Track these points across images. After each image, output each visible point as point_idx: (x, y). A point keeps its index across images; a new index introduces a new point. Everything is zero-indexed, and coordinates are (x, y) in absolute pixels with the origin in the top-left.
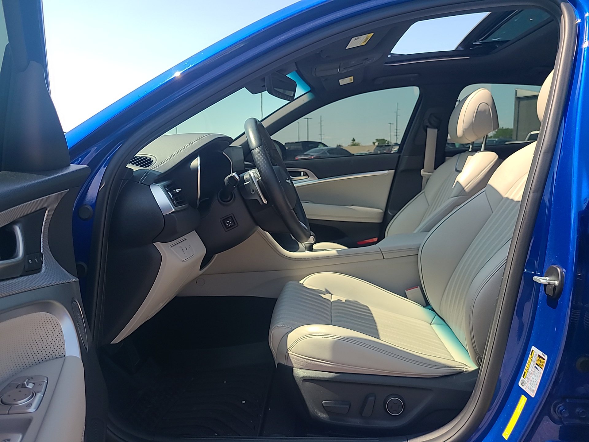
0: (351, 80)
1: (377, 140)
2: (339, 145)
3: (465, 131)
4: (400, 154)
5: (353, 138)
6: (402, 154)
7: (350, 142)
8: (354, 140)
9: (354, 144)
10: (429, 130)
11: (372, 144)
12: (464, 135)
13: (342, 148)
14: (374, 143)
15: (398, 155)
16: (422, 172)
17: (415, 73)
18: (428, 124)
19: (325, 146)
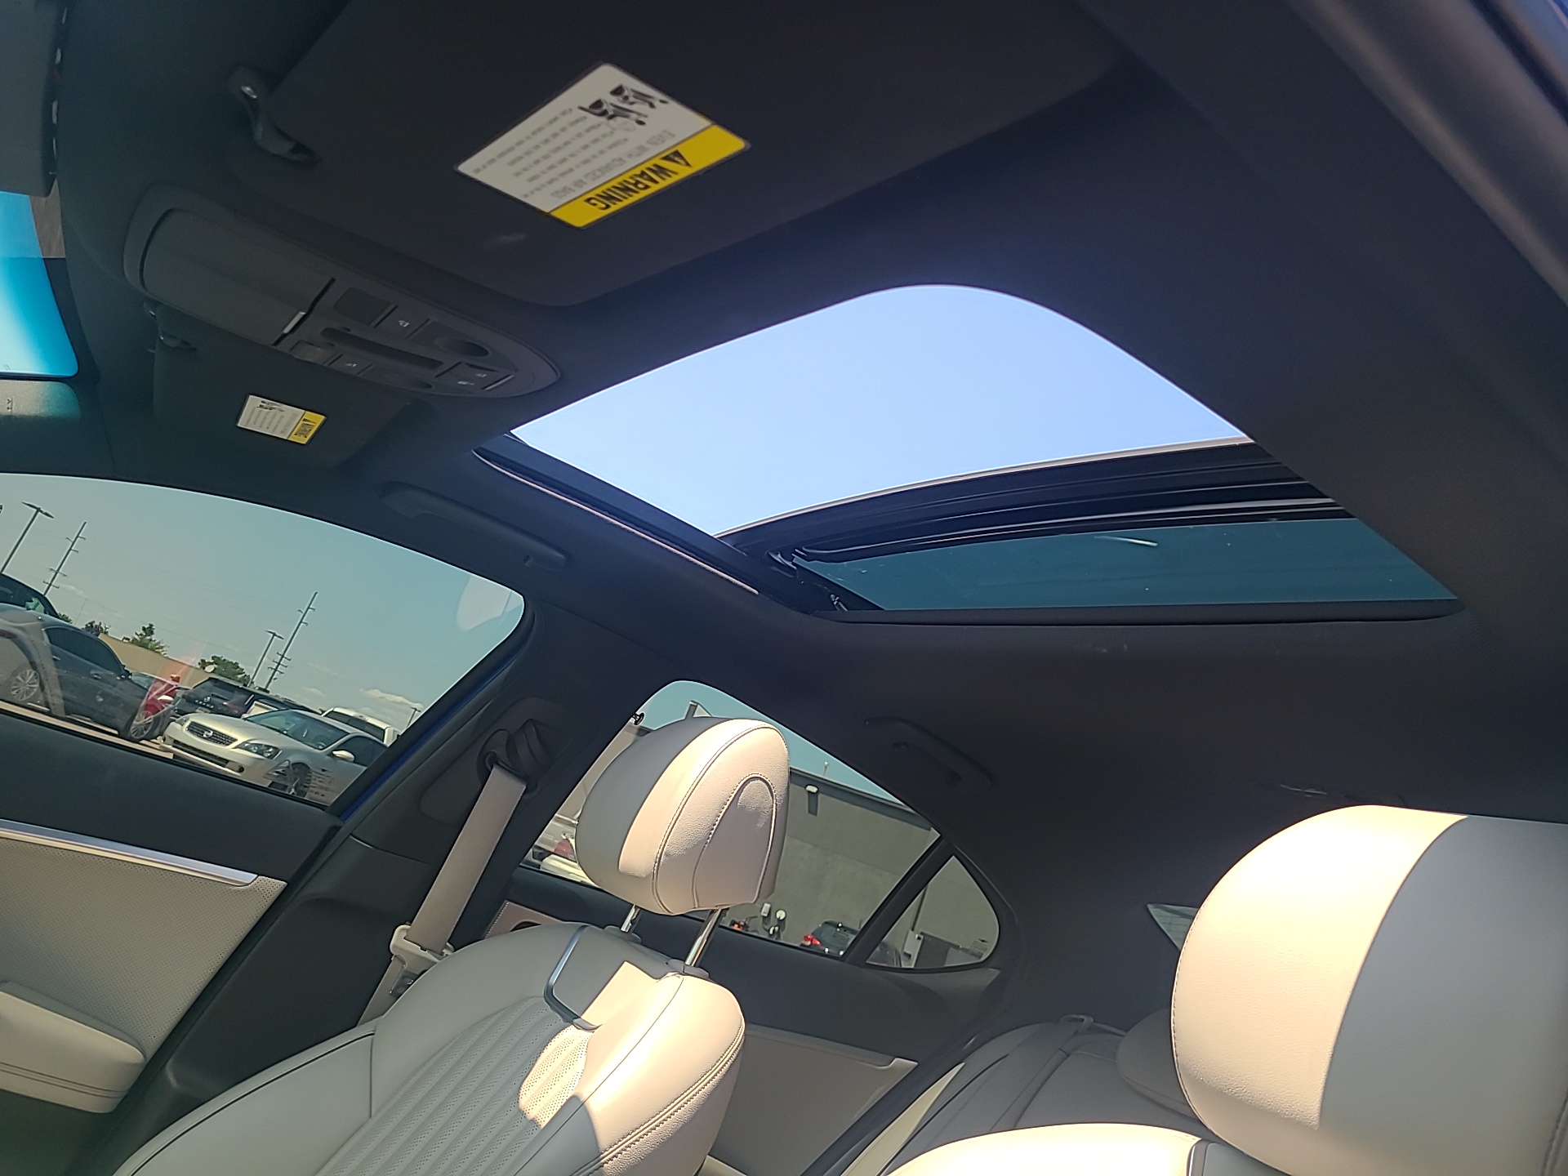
0: (302, 432)
1: (216, 660)
2: (97, 623)
3: (665, 863)
4: (338, 822)
5: (151, 626)
6: (347, 825)
7: (134, 632)
8: (149, 631)
9: (145, 640)
10: (496, 773)
11: (195, 662)
12: (654, 876)
13: (101, 637)
14: (204, 664)
15: (329, 821)
16: (400, 939)
17: (559, 550)
18: (501, 752)
19: (49, 609)
